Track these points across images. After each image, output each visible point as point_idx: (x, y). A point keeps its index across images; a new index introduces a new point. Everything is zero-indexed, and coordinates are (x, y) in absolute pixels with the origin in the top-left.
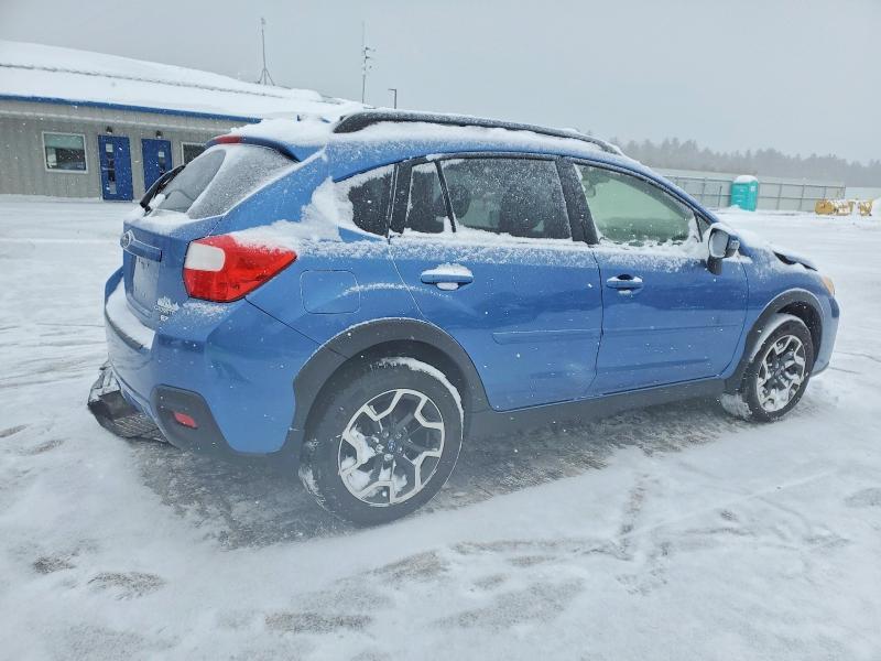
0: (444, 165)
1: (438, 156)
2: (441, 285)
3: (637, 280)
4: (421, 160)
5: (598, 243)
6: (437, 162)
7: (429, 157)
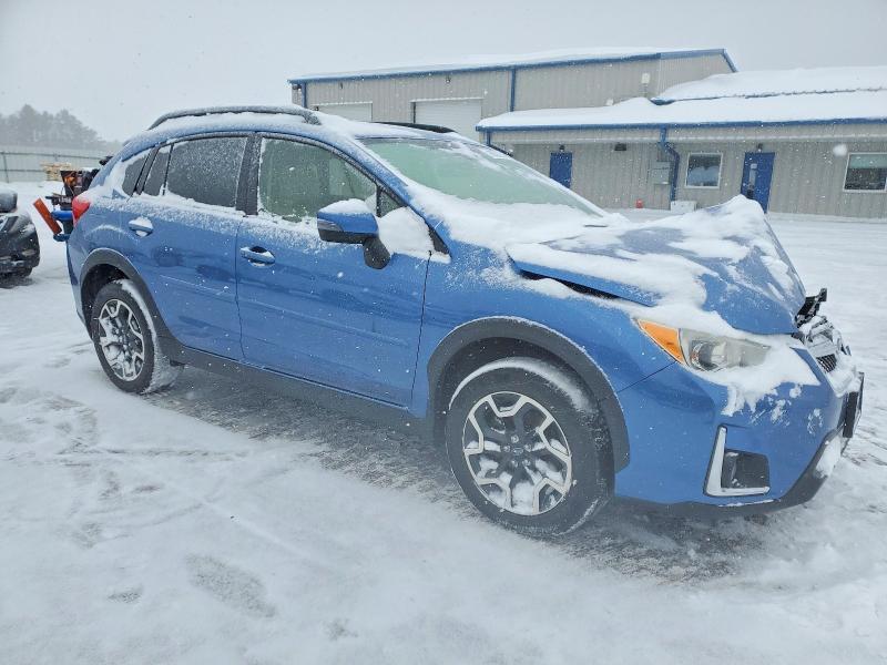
0: (176, 146)
1: (173, 141)
2: (138, 232)
3: (267, 254)
4: (164, 144)
5: (257, 214)
6: (172, 144)
7: (168, 142)
